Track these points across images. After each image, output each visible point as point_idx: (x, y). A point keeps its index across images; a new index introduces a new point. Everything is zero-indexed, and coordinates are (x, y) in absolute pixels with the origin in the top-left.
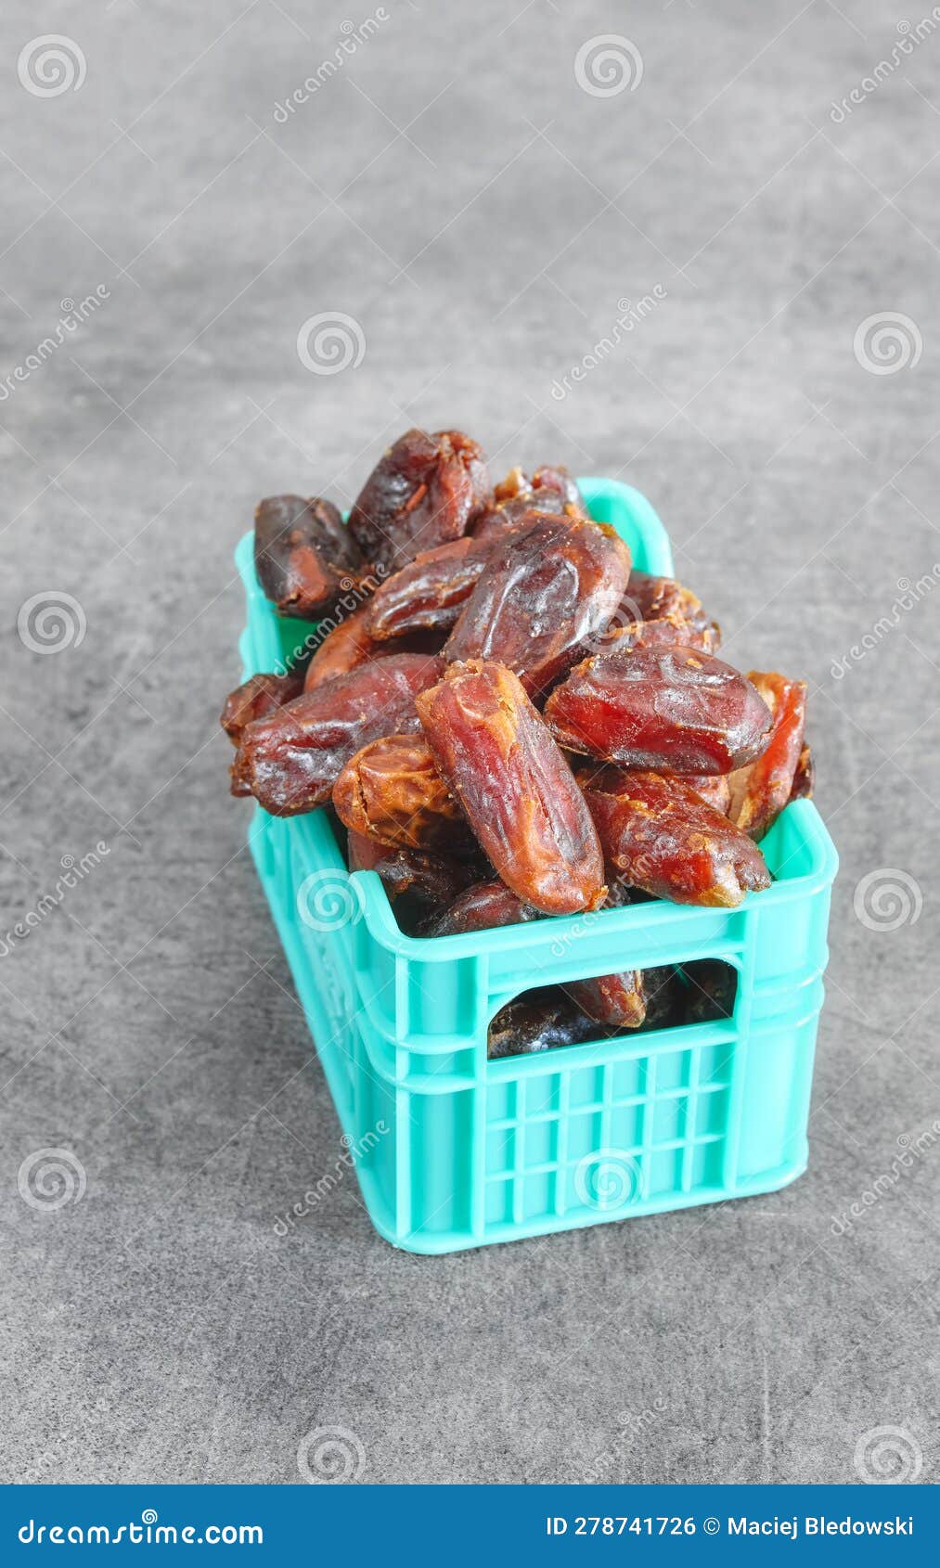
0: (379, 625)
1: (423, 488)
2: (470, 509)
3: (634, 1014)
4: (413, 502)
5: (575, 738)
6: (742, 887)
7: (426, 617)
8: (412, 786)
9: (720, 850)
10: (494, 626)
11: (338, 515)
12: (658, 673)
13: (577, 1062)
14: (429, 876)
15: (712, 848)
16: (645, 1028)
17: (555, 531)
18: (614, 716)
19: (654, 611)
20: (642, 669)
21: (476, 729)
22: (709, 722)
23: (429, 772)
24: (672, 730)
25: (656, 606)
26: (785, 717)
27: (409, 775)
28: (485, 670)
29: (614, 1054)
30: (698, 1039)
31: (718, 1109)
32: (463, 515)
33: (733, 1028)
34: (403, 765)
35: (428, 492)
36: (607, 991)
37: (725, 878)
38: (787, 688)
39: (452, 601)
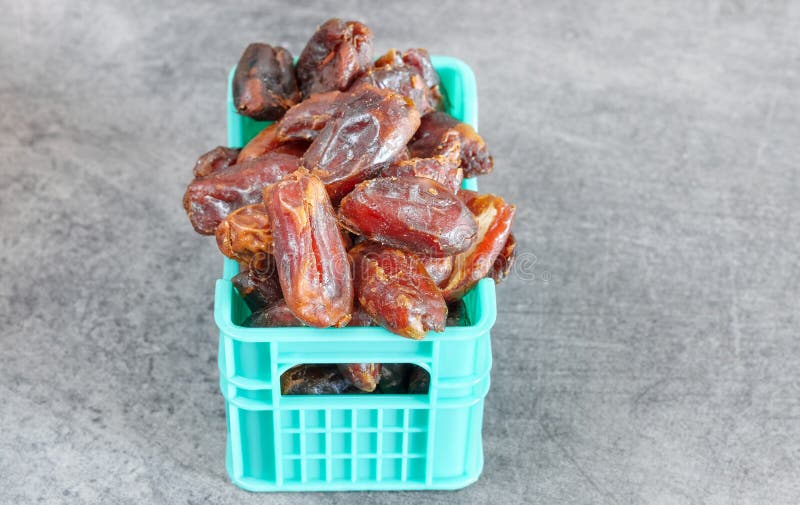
0: (281, 133)
1: (333, 54)
2: (352, 72)
3: (369, 385)
4: (326, 61)
5: (354, 224)
6: (425, 330)
7: (306, 133)
8: (256, 236)
9: (415, 306)
10: (329, 149)
11: (291, 59)
12: (407, 195)
13: (334, 405)
14: (263, 288)
15: (409, 305)
16: (375, 392)
17: (374, 99)
18: (374, 216)
19: (438, 150)
20: (398, 191)
21: (285, 214)
22: (430, 228)
23: (267, 231)
24: (406, 229)
25: (440, 147)
26: (499, 225)
27: (255, 230)
28: (302, 180)
29: (357, 404)
30: (407, 403)
31: (420, 442)
32: (346, 75)
33: (428, 401)
34: (255, 224)
35: (335, 57)
36: (351, 370)
37: (415, 323)
38: (502, 209)
39: (320, 127)
